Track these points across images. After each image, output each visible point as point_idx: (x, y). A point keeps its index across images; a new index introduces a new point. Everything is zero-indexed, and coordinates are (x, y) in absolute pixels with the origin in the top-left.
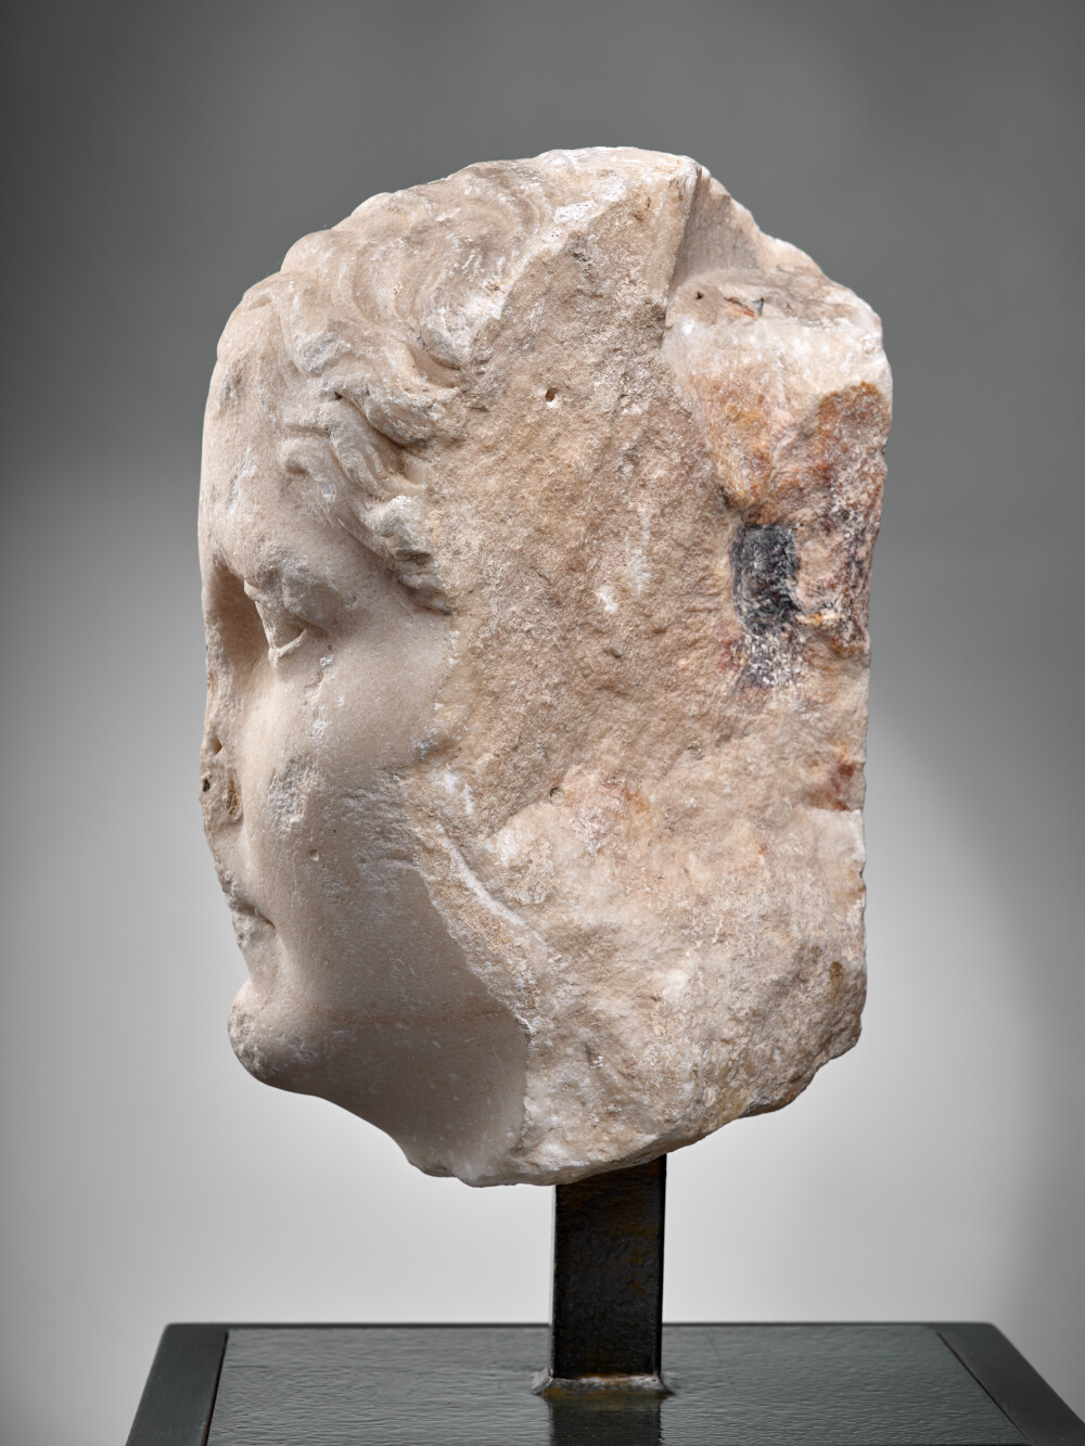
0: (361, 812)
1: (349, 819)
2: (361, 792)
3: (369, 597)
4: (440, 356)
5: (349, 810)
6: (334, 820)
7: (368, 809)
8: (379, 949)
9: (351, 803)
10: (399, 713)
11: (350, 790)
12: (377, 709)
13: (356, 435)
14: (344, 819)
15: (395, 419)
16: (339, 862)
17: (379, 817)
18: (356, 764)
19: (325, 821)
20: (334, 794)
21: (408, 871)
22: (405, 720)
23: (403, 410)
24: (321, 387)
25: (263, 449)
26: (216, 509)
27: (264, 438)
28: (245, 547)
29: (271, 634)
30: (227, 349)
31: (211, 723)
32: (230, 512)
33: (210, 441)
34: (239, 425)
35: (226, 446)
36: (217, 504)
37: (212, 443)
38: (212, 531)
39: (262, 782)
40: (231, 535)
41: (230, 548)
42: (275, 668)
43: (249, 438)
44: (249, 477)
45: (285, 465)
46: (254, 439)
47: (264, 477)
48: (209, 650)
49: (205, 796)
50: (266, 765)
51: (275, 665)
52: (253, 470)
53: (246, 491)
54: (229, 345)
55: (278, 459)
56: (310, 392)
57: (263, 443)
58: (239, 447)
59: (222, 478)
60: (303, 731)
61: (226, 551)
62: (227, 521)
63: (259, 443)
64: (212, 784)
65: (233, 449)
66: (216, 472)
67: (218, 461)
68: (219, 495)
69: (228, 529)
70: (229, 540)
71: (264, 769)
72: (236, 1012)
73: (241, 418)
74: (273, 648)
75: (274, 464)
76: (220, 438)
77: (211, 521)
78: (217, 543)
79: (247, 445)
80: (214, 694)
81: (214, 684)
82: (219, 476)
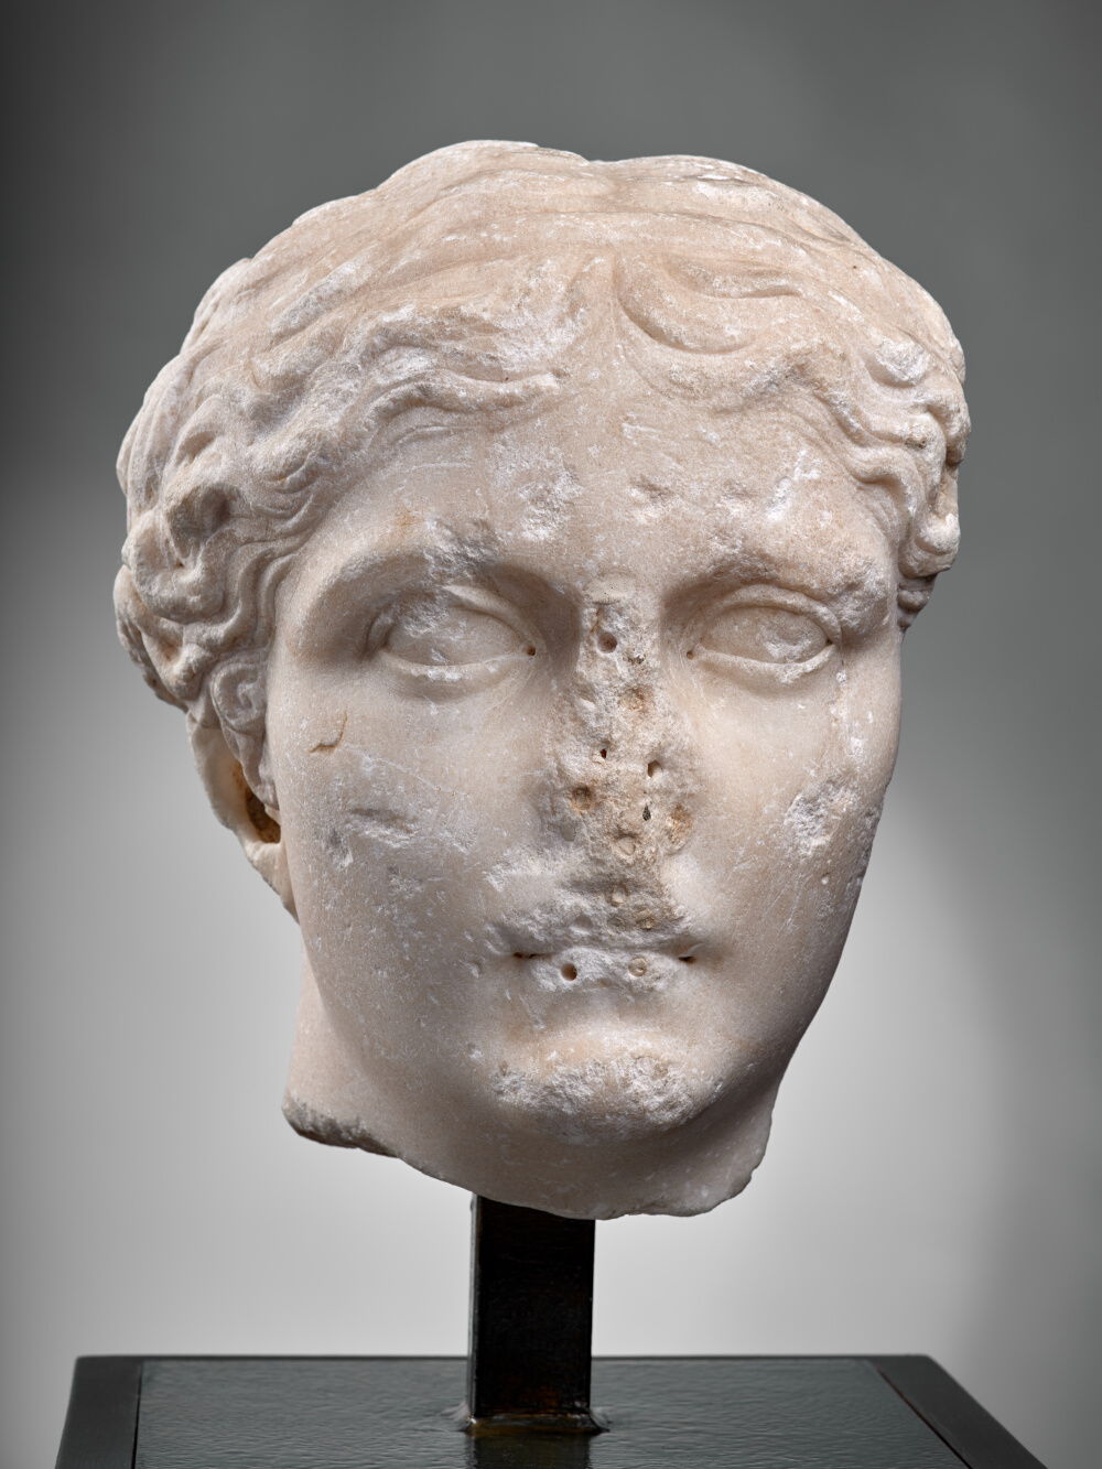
2: (874, 809)
5: (864, 828)
6: (853, 840)
7: (872, 827)
11: (871, 809)
14: (859, 838)
16: (839, 883)
20: (862, 813)
24: (911, 396)
25: (825, 453)
26: (737, 509)
27: (828, 442)
28: (823, 556)
29: (794, 648)
30: (732, 337)
31: (656, 745)
32: (775, 516)
33: (705, 434)
34: (780, 423)
35: (761, 443)
36: (738, 505)
37: (714, 436)
38: (723, 533)
39: (774, 805)
40: (792, 541)
41: (789, 556)
42: (787, 684)
43: (801, 439)
44: (810, 481)
45: (866, 473)
46: (811, 441)
47: (832, 482)
48: (644, 662)
49: (647, 826)
50: (780, 786)
51: (790, 682)
52: (814, 474)
53: (807, 495)
54: (732, 331)
55: (854, 466)
56: (896, 401)
57: (827, 447)
58: (786, 446)
59: (752, 477)
60: (841, 749)
61: (774, 558)
62: (777, 527)
63: (819, 446)
64: (654, 812)
65: (775, 449)
66: (735, 469)
67: (738, 458)
68: (744, 495)
69: (780, 536)
70: (788, 547)
71: (776, 792)
72: (651, 1062)
73: (785, 417)
74: (785, 662)
75: (844, 470)
76: (742, 433)
77: (723, 522)
78: (734, 547)
79: (799, 446)
80: (644, 711)
81: (639, 701)
82: (746, 475)
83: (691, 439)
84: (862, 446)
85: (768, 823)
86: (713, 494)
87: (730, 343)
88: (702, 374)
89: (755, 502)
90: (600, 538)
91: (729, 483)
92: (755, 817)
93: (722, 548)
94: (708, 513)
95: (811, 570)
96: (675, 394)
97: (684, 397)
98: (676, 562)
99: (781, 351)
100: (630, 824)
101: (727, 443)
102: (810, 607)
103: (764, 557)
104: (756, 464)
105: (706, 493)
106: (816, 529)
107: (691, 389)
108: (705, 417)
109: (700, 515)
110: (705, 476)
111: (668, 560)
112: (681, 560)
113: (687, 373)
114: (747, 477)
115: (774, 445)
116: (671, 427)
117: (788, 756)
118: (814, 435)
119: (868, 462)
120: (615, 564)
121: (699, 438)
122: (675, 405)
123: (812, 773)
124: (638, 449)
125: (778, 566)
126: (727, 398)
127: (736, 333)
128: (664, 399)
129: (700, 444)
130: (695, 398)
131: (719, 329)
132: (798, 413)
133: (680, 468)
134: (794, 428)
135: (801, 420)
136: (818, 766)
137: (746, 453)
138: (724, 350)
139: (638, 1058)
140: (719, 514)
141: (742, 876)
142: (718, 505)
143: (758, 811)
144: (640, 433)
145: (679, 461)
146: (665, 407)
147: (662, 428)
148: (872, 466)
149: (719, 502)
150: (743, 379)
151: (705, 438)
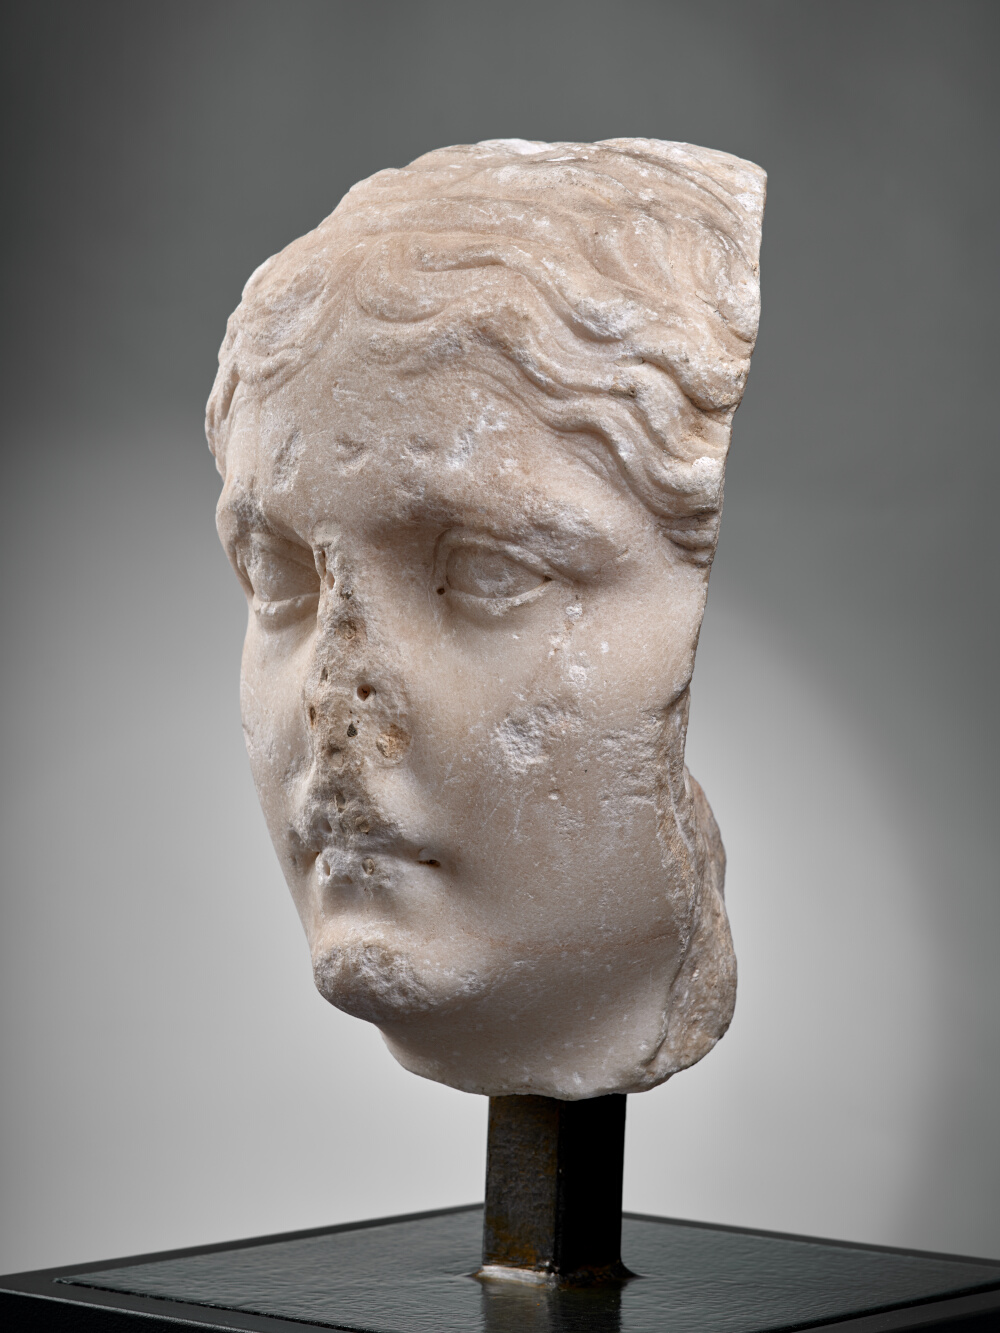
0: (618, 752)
1: (605, 759)
2: (622, 733)
3: (640, 550)
4: (739, 329)
5: (606, 750)
6: (588, 760)
7: (625, 749)
8: (595, 881)
9: (610, 743)
10: (665, 659)
11: (612, 732)
12: (645, 655)
13: (667, 399)
14: (599, 759)
15: (711, 386)
16: (581, 800)
17: (634, 757)
18: (623, 707)
19: (577, 761)
20: (594, 736)
21: (645, 806)
22: (669, 666)
23: (719, 378)
24: (620, 351)
25: (517, 406)
26: (421, 461)
27: (518, 396)
28: (501, 500)
29: (500, 584)
30: (424, 306)
31: (361, 670)
32: (455, 465)
33: (393, 394)
34: (467, 381)
35: (443, 400)
36: (423, 456)
37: (401, 396)
38: (407, 482)
39: (480, 726)
40: (469, 487)
41: (467, 500)
42: (498, 617)
43: (488, 395)
44: (495, 432)
45: (559, 423)
46: (499, 396)
47: (521, 433)
48: (351, 598)
49: (351, 741)
50: (486, 709)
51: (500, 614)
52: (501, 426)
53: (491, 445)
54: (427, 302)
55: (547, 417)
56: (601, 355)
57: (517, 401)
58: (470, 402)
59: (435, 431)
60: (557, 676)
61: (452, 503)
62: (456, 474)
63: (508, 400)
64: (361, 729)
65: (458, 404)
66: (418, 425)
67: (422, 414)
68: (427, 447)
69: (459, 482)
70: (464, 492)
71: (483, 713)
72: (379, 951)
73: (471, 375)
74: (495, 597)
75: (537, 421)
76: (426, 392)
77: (407, 472)
78: (418, 494)
79: (486, 401)
80: (357, 641)
81: (353, 632)
82: (428, 429)
83: (382, 399)
84: (558, 398)
85: (474, 742)
86: (398, 448)
87: (420, 312)
88: (394, 342)
89: (437, 453)
90: (315, 489)
91: (413, 438)
92: (461, 737)
93: (407, 495)
94: (393, 465)
95: (489, 513)
96: (372, 360)
97: (380, 363)
98: (370, 508)
99: (460, 316)
100: (337, 740)
101: (413, 401)
102: (498, 546)
103: (445, 502)
104: (438, 419)
105: (392, 447)
106: (495, 475)
107: (384, 354)
108: (395, 379)
109: (387, 466)
110: (391, 432)
111: (364, 507)
112: (375, 506)
113: (383, 342)
114: (430, 430)
115: (458, 401)
116: (367, 390)
117: (499, 682)
118: (502, 390)
119: (561, 413)
120: (326, 511)
121: (387, 397)
122: (372, 371)
123: (521, 697)
124: (342, 410)
125: (460, 511)
126: (409, 362)
127: (428, 303)
128: (364, 365)
129: (389, 403)
130: (387, 363)
131: (413, 301)
132: (485, 372)
133: (373, 425)
134: (482, 385)
135: (488, 377)
136: (528, 691)
137: (430, 410)
138: (415, 320)
139: (368, 947)
140: (403, 465)
141: (453, 790)
142: (403, 457)
143: (464, 729)
144: (345, 396)
145: (372, 419)
146: (364, 372)
147: (360, 391)
148: (565, 417)
149: (404, 455)
150: (425, 344)
151: (393, 397)
